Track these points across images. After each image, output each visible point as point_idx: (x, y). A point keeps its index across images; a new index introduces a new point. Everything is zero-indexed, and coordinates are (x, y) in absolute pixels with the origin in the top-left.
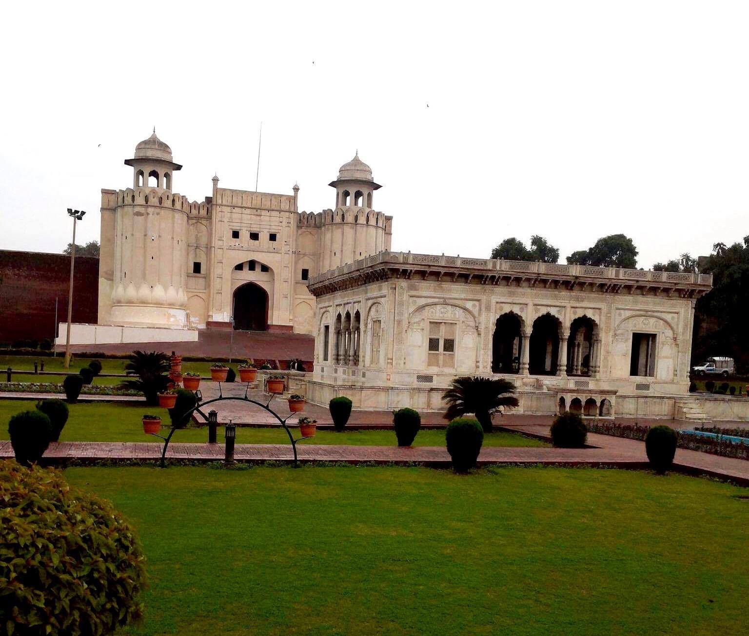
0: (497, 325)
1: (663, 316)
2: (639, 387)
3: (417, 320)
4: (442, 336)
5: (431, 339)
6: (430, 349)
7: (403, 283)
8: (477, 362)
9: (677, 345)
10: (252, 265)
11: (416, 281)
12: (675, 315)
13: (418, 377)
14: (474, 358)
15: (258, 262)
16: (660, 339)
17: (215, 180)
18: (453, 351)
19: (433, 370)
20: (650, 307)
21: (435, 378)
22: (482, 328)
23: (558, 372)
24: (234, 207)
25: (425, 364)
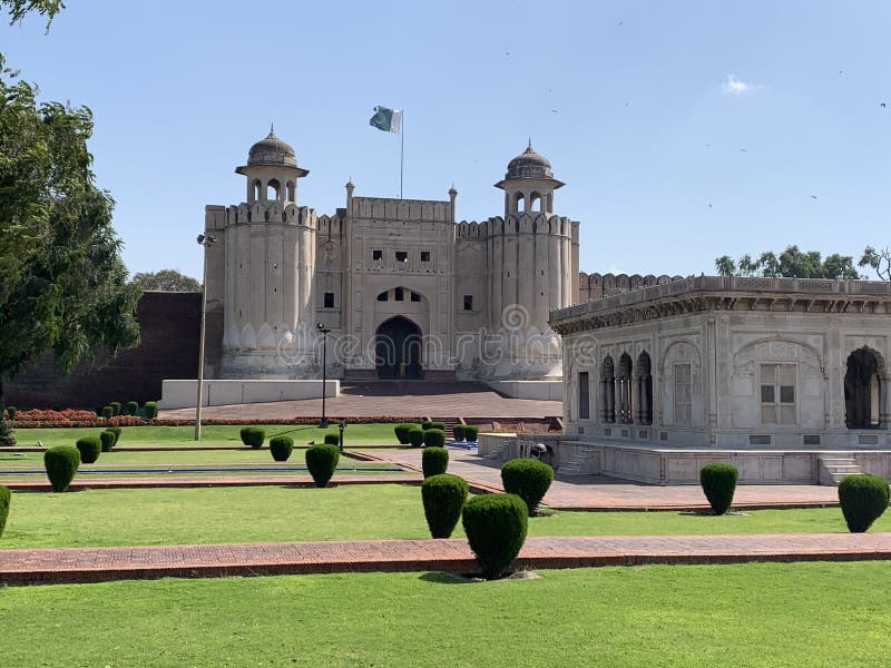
0: (848, 364)
3: (744, 362)
4: (778, 381)
5: (763, 387)
6: (763, 401)
7: (724, 315)
8: (826, 415)
10: (399, 294)
11: (740, 312)
13: (752, 438)
14: (822, 409)
15: (407, 289)
17: (350, 187)
18: (792, 401)
19: (769, 428)
21: (773, 437)
22: (829, 370)
24: (375, 219)
25: (758, 420)
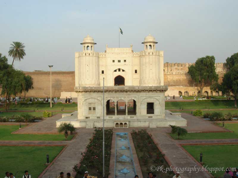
0: (107, 103)
1: (156, 98)
2: (149, 117)
3: (85, 103)
5: (89, 108)
7: (80, 94)
9: (160, 105)
10: (119, 70)
12: (159, 97)
13: (86, 117)
15: (121, 69)
16: (155, 104)
18: (95, 110)
20: (151, 96)
21: (90, 117)
22: (102, 104)
24: (113, 53)
25: (88, 114)
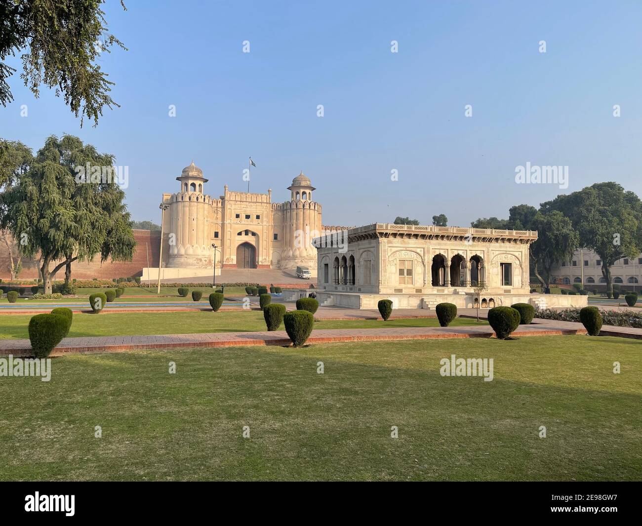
0: (433, 260)
1: (514, 253)
2: (506, 291)
3: (392, 259)
5: (400, 269)
6: (400, 275)
7: (385, 240)
9: (522, 269)
10: (247, 232)
11: (391, 239)
12: (520, 253)
13: (395, 290)
14: (423, 279)
15: (250, 231)
16: (514, 266)
18: (411, 275)
19: (402, 286)
20: (508, 249)
21: (403, 290)
22: (426, 263)
23: (464, 285)
24: (237, 201)
25: (398, 283)
